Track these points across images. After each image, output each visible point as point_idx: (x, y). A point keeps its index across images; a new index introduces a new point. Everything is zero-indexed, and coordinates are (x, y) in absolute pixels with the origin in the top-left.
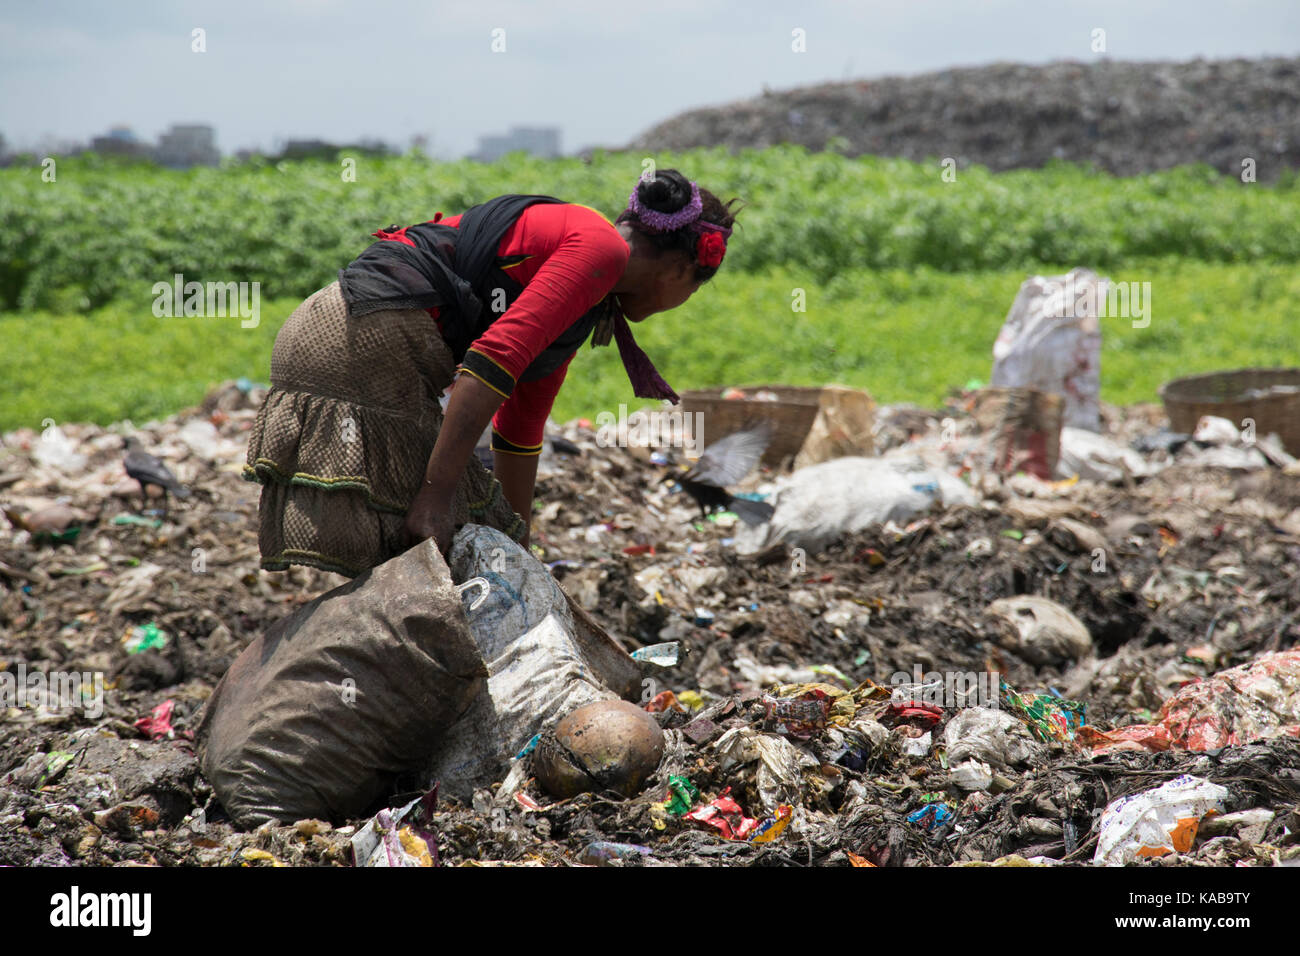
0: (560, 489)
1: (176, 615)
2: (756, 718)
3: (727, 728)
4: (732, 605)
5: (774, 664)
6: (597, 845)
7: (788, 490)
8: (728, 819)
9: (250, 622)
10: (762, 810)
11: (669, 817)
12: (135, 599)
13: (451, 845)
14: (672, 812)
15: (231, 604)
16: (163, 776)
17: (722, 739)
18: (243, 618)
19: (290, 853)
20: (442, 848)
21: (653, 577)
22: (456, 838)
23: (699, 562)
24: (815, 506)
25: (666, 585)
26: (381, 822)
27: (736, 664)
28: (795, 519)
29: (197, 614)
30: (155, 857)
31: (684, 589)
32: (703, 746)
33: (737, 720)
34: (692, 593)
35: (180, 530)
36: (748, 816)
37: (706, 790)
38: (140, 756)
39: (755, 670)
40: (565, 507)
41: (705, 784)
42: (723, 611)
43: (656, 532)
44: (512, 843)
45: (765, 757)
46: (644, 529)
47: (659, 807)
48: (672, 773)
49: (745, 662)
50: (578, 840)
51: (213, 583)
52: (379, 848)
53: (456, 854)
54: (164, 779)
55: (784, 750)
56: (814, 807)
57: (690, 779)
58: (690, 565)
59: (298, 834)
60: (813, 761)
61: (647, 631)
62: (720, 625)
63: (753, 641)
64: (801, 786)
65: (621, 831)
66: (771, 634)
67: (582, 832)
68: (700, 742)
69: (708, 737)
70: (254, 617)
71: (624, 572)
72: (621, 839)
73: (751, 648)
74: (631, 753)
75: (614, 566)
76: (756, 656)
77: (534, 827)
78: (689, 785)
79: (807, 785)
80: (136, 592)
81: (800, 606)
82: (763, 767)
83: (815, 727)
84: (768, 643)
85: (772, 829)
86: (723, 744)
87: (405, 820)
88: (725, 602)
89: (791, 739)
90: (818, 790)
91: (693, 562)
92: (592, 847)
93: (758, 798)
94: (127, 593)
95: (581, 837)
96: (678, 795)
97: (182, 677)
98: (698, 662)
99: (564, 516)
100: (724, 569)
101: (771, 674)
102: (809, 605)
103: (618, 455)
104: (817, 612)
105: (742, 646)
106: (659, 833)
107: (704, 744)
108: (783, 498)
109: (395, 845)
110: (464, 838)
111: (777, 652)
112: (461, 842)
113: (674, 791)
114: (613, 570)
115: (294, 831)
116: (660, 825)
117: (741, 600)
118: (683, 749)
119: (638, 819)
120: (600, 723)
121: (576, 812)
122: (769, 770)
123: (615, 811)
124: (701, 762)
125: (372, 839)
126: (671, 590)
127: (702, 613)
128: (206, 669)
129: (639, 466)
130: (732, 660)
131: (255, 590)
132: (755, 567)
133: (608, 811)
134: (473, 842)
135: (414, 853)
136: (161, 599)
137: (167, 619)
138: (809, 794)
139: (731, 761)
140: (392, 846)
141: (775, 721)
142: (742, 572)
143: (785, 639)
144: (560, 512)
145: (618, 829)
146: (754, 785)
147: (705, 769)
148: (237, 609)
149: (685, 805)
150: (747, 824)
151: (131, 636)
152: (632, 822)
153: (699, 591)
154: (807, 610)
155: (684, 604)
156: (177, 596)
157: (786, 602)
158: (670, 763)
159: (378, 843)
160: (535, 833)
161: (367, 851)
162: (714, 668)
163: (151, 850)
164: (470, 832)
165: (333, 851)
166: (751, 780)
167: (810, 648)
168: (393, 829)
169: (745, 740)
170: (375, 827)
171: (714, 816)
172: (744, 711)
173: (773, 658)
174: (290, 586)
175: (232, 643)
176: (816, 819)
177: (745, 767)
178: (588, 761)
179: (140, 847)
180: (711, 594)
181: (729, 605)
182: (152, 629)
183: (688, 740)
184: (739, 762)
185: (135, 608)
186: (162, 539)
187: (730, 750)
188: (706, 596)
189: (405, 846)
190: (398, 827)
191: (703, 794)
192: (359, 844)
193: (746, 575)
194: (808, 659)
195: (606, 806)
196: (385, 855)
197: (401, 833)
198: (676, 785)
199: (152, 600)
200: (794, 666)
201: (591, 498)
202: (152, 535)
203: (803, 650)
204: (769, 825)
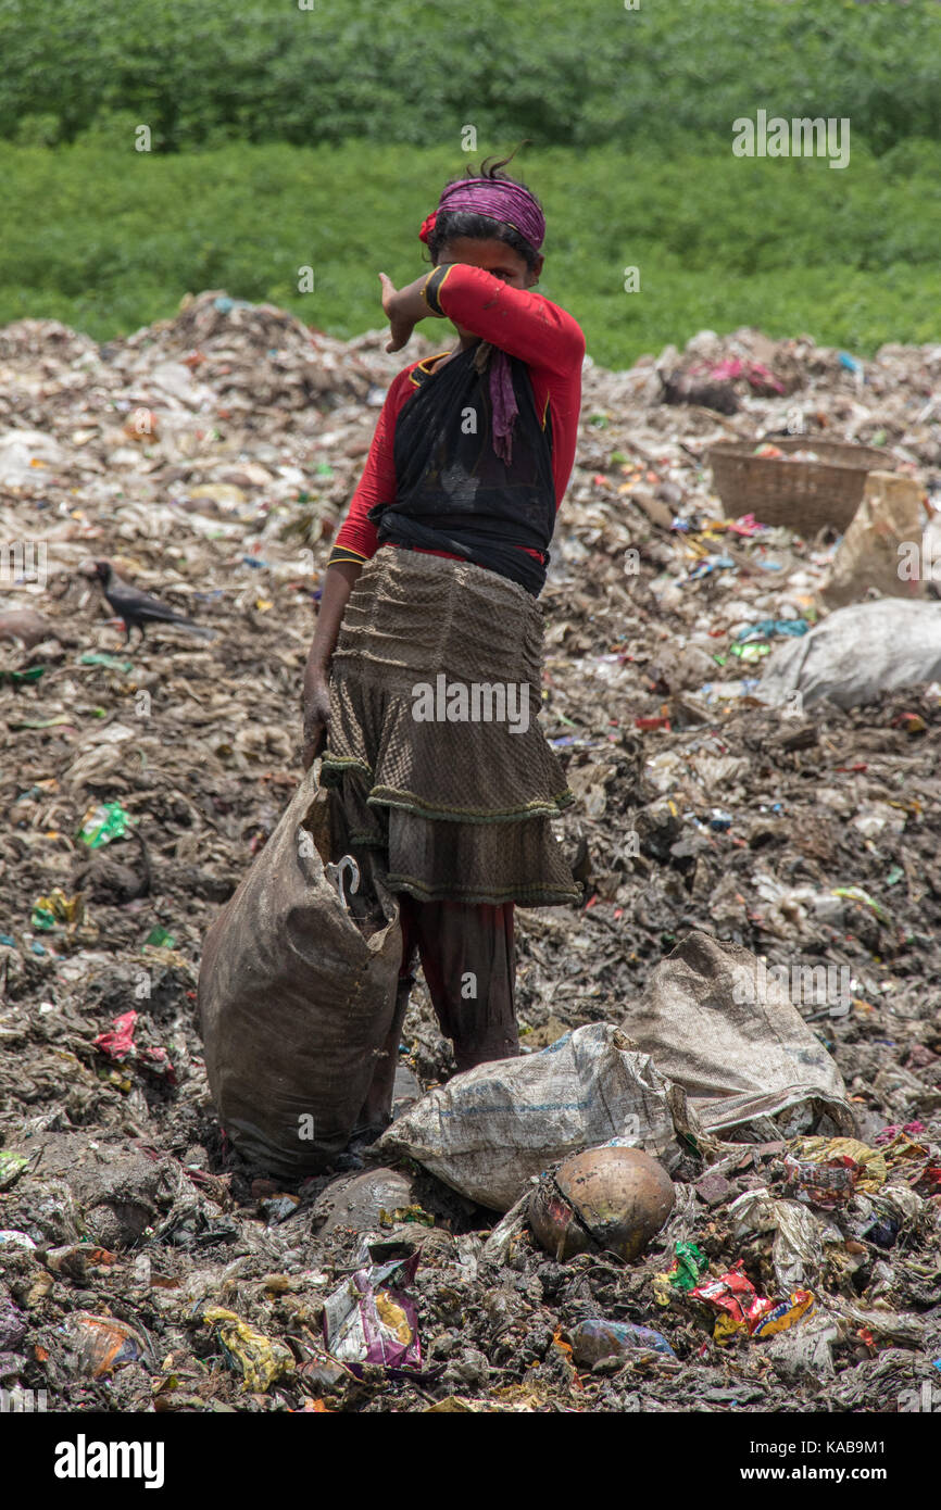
0: (569, 608)
1: (143, 795)
2: (776, 1177)
3: (745, 1189)
4: (752, 802)
5: (793, 883)
6: (592, 1323)
7: (823, 635)
8: (738, 1298)
9: (222, 803)
10: (778, 1289)
11: (675, 1291)
12: (99, 770)
13: (433, 1311)
14: (677, 1285)
15: (204, 782)
16: (124, 1185)
17: (738, 1202)
18: (216, 800)
19: (257, 1314)
20: (423, 1314)
21: (667, 764)
22: (438, 1303)
23: (719, 748)
24: (851, 654)
25: (680, 776)
26: (357, 1284)
27: (754, 881)
28: (829, 668)
29: (167, 795)
30: (111, 1307)
31: (701, 782)
32: (714, 1208)
33: (755, 1178)
34: (709, 787)
35: (152, 676)
36: (760, 1293)
37: (716, 1260)
38: (100, 1159)
39: (774, 889)
40: (573, 628)
41: (714, 1252)
42: (742, 809)
43: (674, 668)
44: (499, 1314)
45: (784, 1228)
46: (659, 664)
47: (663, 1279)
48: (678, 1239)
49: (764, 879)
50: (572, 1312)
51: (185, 756)
52: (354, 1314)
53: (437, 1322)
54: (124, 1190)
55: (805, 1222)
56: (835, 1289)
57: (699, 1245)
58: (709, 754)
59: (267, 1290)
60: (837, 1237)
61: (657, 845)
62: (738, 830)
63: (774, 854)
64: (822, 1264)
65: (620, 1304)
66: (795, 847)
67: (577, 1302)
68: (712, 1202)
69: (721, 1198)
70: (228, 799)
71: (635, 767)
72: (618, 1315)
73: (771, 862)
74: (634, 1210)
75: (625, 760)
76: (776, 872)
77: (524, 1291)
78: (697, 1253)
79: (829, 1264)
80: (100, 763)
81: (828, 807)
82: (781, 1239)
83: (840, 1196)
84: (791, 857)
85: (788, 1316)
86: (738, 1209)
87: (384, 1284)
88: (746, 800)
89: (813, 1208)
90: (840, 1270)
91: (712, 748)
92: (588, 1325)
93: (772, 1275)
94: (92, 762)
95: (575, 1309)
96: (684, 1266)
97: (147, 891)
98: (712, 885)
99: (572, 638)
100: (746, 760)
101: (792, 896)
102: (839, 807)
103: (636, 518)
104: (847, 814)
105: (761, 860)
106: (661, 1309)
107: (717, 1205)
108: (817, 644)
109: (371, 1312)
110: (446, 1305)
111: (799, 869)
112: (443, 1308)
113: (680, 1261)
114: (623, 765)
115: (263, 1285)
116: (663, 1300)
117: (763, 798)
118: (694, 1209)
119: (639, 1291)
120: (606, 1172)
121: (571, 1275)
122: (787, 1243)
123: (614, 1278)
124: (712, 1227)
125: (347, 1303)
126: (686, 783)
127: (718, 814)
128: (173, 881)
129: (658, 532)
130: (750, 876)
131: (231, 763)
132: (781, 752)
133: (607, 1278)
134: (456, 1308)
135: (392, 1323)
136: (128, 773)
137: (133, 799)
138: (831, 1273)
139: (744, 1229)
140: (368, 1313)
141: (796, 1186)
142: (767, 761)
143: (809, 854)
144: (567, 633)
145: (616, 1300)
146: (770, 1258)
147: (716, 1236)
148: (209, 790)
149: (691, 1277)
150: (760, 1304)
151: (94, 815)
152: (633, 1295)
153: (717, 785)
154: (836, 812)
155: (700, 800)
156: (148, 771)
157: (813, 802)
158: (679, 1224)
159: (354, 1307)
160: (525, 1297)
161: (340, 1316)
162: (730, 895)
163: (106, 1300)
164: (454, 1297)
165: (303, 1315)
166: (767, 1253)
167: (836, 864)
168: (370, 1294)
169: (763, 1206)
170: (351, 1290)
171: (723, 1295)
172: (763, 1167)
173: (795, 877)
174: (269, 758)
175: (203, 830)
176: (836, 1305)
177: (760, 1237)
178: (586, 1212)
179: (94, 1296)
180: (730, 788)
181: (750, 801)
182: (116, 809)
183: (700, 1199)
184: (755, 1231)
185: (99, 781)
186: (132, 685)
187: (746, 1217)
188: (725, 792)
189: (383, 1314)
190: (376, 1292)
191: (713, 1265)
192: (333, 1309)
193: (771, 764)
194: (833, 876)
195: (604, 1272)
196: (360, 1322)
197: (378, 1299)
198: (682, 1254)
199: (119, 774)
200: (819, 889)
201: (602, 618)
202: (121, 680)
203: (829, 866)
204: (784, 1311)
